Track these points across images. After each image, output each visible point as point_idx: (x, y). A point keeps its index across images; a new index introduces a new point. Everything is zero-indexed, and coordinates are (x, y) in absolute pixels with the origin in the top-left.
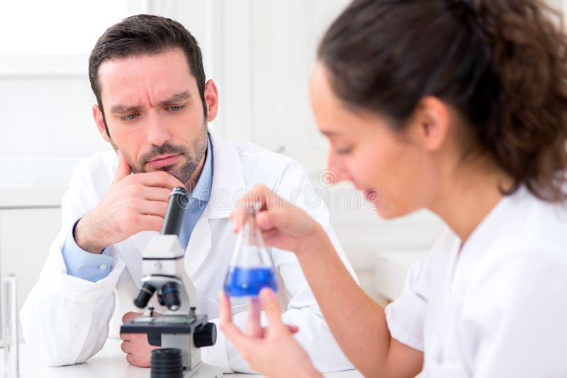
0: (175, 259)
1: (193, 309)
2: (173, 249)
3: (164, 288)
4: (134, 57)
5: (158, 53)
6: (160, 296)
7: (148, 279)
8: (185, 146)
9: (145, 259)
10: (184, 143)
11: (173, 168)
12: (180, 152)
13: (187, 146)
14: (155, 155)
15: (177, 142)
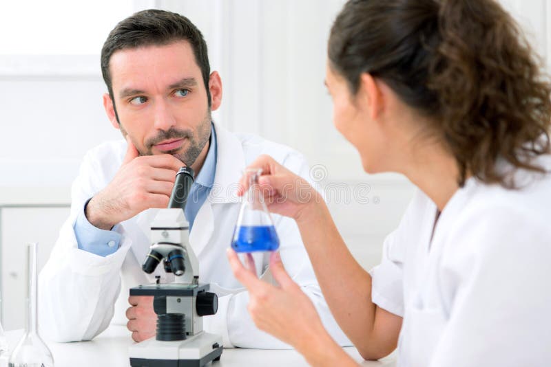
0: (180, 229)
1: (196, 277)
2: (178, 220)
3: (170, 254)
4: (143, 49)
5: (167, 44)
6: (166, 263)
7: (156, 246)
8: (190, 130)
9: (153, 229)
10: (189, 128)
11: (178, 151)
12: (185, 136)
13: (192, 130)
14: (161, 140)
15: (182, 127)
